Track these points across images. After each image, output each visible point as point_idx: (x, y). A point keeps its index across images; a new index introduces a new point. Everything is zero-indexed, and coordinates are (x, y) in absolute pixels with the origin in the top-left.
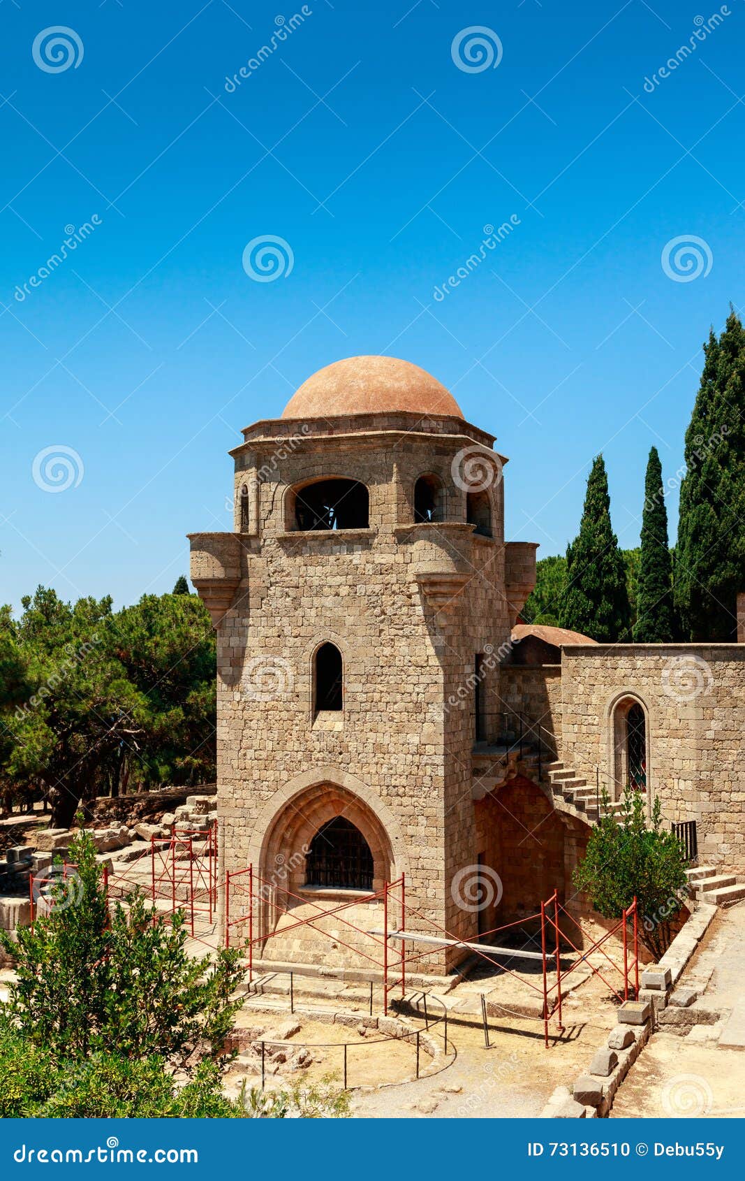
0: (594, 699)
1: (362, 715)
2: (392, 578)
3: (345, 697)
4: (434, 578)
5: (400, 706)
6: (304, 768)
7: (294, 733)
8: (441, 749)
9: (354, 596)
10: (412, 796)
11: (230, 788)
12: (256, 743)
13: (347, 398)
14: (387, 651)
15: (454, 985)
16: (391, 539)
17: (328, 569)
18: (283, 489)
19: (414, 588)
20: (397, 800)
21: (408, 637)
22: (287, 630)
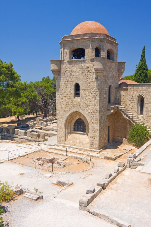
0: (134, 95)
1: (83, 98)
2: (90, 69)
3: (80, 94)
4: (97, 69)
5: (91, 96)
6: (72, 108)
7: (70, 101)
8: (99, 105)
9: (82, 73)
10: (93, 114)
11: (59, 112)
12: (63, 103)
13: (82, 30)
14: (89, 84)
15: (100, 152)
16: (89, 61)
17: (77, 67)
18: (68, 50)
19: (94, 71)
20: (90, 115)
21: (93, 82)
22: (69, 80)
